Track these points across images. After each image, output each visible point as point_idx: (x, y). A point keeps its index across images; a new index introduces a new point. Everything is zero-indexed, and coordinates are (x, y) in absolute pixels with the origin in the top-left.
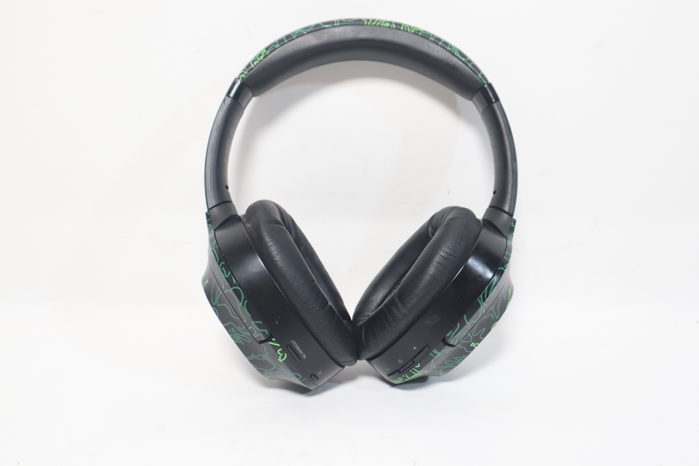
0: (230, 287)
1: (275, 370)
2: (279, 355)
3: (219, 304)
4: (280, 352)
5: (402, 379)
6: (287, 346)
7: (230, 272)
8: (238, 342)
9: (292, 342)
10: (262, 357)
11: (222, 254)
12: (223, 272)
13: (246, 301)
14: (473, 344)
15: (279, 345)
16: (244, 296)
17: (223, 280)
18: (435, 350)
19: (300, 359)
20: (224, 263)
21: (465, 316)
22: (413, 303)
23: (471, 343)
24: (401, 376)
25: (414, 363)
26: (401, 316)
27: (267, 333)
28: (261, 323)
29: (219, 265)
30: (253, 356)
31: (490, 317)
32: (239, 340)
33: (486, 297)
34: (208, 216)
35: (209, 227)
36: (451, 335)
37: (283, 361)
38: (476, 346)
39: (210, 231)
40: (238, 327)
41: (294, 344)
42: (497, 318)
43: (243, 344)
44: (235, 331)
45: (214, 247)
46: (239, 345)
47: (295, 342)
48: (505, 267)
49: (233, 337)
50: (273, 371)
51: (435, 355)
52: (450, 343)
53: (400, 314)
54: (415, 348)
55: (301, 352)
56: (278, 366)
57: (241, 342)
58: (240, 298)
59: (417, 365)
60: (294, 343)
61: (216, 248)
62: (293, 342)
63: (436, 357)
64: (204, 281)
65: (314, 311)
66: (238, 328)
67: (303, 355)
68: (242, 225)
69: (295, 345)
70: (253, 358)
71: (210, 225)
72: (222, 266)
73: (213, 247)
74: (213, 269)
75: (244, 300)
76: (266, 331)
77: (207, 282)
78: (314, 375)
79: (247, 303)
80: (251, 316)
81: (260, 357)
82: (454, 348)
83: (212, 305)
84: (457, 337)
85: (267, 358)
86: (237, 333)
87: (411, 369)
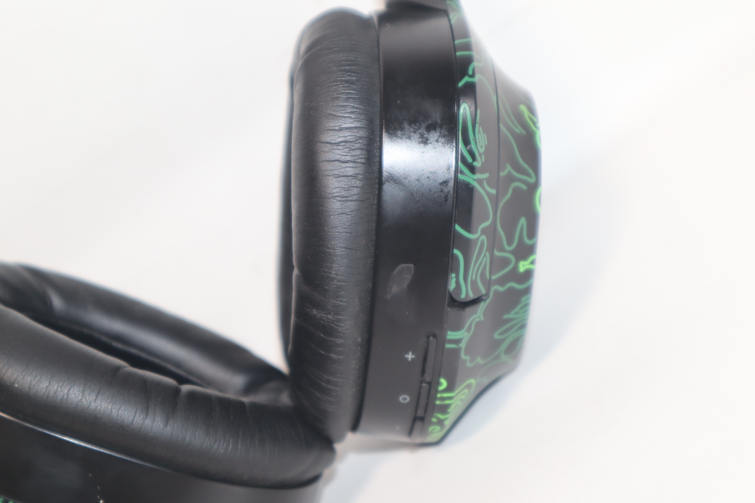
5: (438, 428)
14: (524, 266)
18: (449, 333)
21: (458, 228)
23: (516, 267)
24: (431, 423)
25: (433, 385)
31: (517, 190)
33: (470, 160)
36: (458, 283)
38: (533, 263)
42: (532, 181)
48: (470, 72)
51: (457, 341)
52: (468, 300)
54: (410, 356)
59: (439, 384)
63: (463, 345)
82: (488, 301)
84: (474, 278)
87: (436, 398)
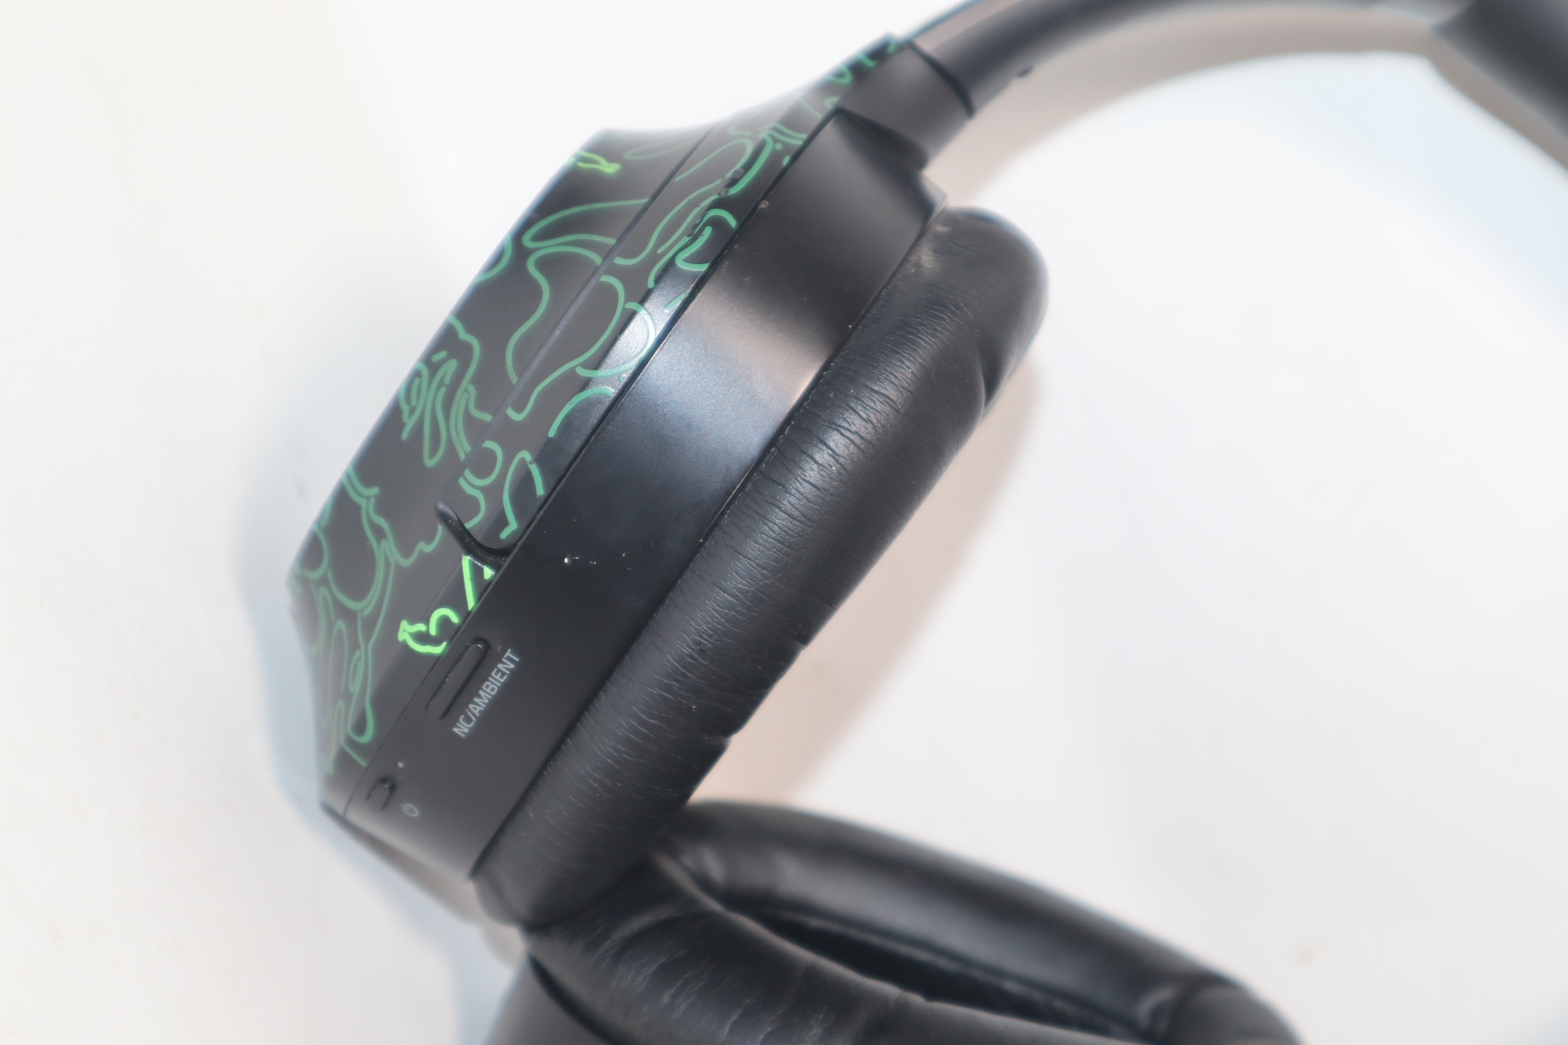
1: (349, 616)
2: (427, 622)
3: (544, 265)
4: (445, 621)
6: (478, 640)
8: (405, 408)
9: (508, 653)
10: (384, 542)
11: (764, 197)
15: (471, 602)
17: (660, 251)
19: (444, 715)
20: (733, 222)
27: (505, 534)
28: (540, 491)
29: (717, 205)
30: (368, 498)
32: (412, 410)
34: (880, 53)
35: (840, 75)
37: (405, 646)
39: (827, 87)
40: (472, 390)
41: (500, 666)
43: (405, 435)
44: (447, 381)
45: (779, 147)
46: (392, 419)
47: (512, 666)
49: (417, 381)
50: (339, 605)
55: (479, 705)
56: (370, 623)
57: (410, 423)
60: (508, 663)
61: (775, 157)
62: (509, 659)
64: (604, 147)
66: (466, 391)
67: (468, 720)
68: (913, 231)
69: (499, 670)
70: (357, 499)
71: (848, 79)
72: (717, 223)
73: (776, 141)
74: (679, 178)
76: (513, 526)
77: (610, 169)
78: (393, 788)
80: (550, 440)
81: (380, 533)
83: (518, 235)
85: (388, 564)
86: (443, 390)
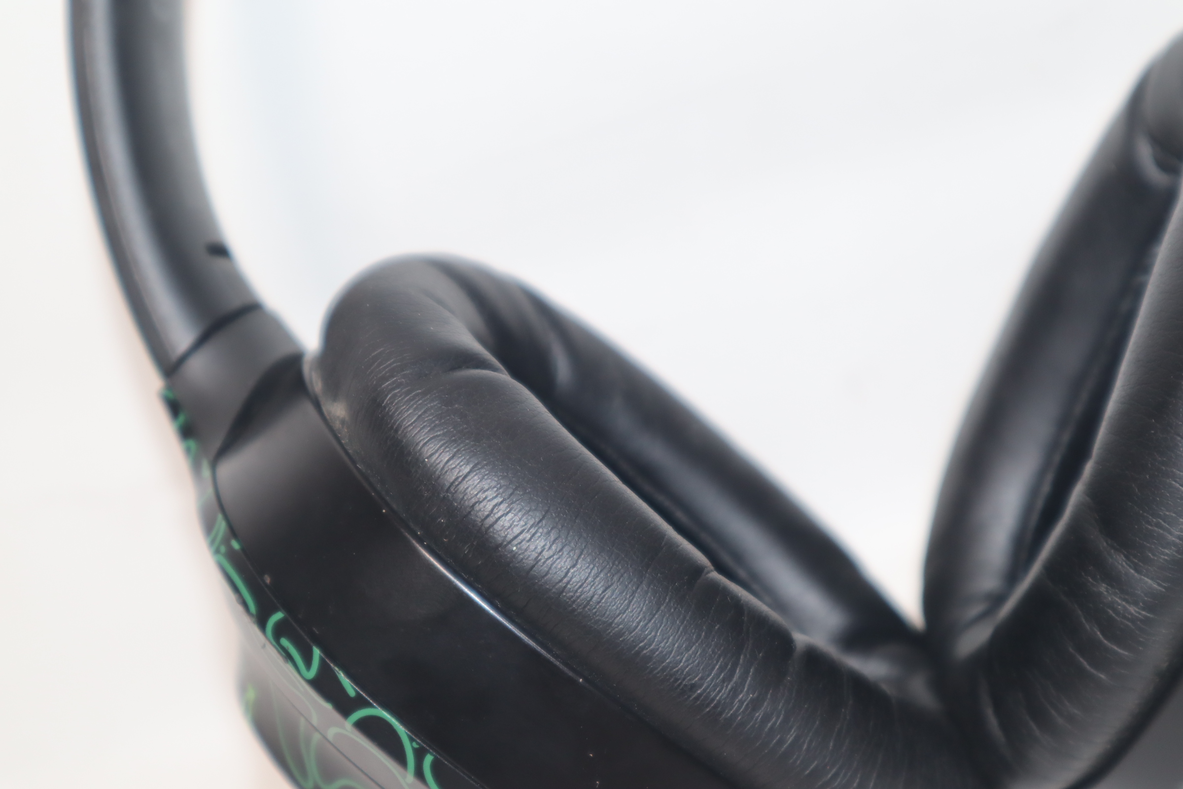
0: (336, 716)
7: (317, 652)
11: (261, 576)
12: (288, 657)
13: (428, 759)
16: (412, 740)
17: (301, 690)
20: (280, 614)
22: (1179, 538)
26: (1143, 609)
29: (263, 630)
34: (174, 407)
35: (188, 451)
39: (196, 467)
45: (223, 549)
53: (1135, 603)
58: (396, 752)
65: (739, 708)
72: (279, 630)
73: (218, 551)
75: (419, 755)
79: (436, 768)
